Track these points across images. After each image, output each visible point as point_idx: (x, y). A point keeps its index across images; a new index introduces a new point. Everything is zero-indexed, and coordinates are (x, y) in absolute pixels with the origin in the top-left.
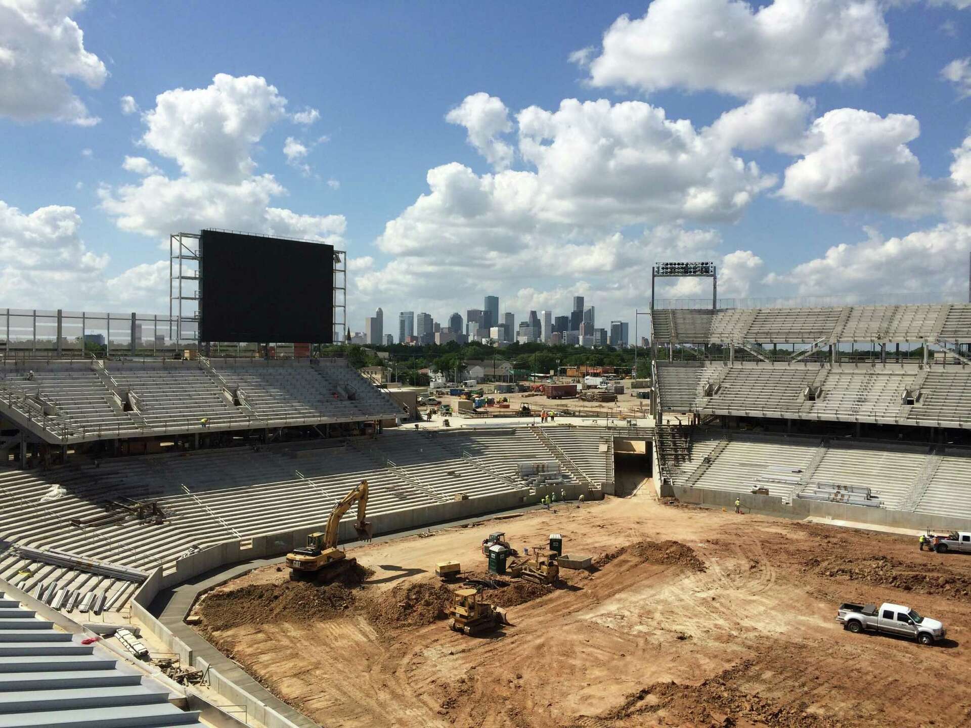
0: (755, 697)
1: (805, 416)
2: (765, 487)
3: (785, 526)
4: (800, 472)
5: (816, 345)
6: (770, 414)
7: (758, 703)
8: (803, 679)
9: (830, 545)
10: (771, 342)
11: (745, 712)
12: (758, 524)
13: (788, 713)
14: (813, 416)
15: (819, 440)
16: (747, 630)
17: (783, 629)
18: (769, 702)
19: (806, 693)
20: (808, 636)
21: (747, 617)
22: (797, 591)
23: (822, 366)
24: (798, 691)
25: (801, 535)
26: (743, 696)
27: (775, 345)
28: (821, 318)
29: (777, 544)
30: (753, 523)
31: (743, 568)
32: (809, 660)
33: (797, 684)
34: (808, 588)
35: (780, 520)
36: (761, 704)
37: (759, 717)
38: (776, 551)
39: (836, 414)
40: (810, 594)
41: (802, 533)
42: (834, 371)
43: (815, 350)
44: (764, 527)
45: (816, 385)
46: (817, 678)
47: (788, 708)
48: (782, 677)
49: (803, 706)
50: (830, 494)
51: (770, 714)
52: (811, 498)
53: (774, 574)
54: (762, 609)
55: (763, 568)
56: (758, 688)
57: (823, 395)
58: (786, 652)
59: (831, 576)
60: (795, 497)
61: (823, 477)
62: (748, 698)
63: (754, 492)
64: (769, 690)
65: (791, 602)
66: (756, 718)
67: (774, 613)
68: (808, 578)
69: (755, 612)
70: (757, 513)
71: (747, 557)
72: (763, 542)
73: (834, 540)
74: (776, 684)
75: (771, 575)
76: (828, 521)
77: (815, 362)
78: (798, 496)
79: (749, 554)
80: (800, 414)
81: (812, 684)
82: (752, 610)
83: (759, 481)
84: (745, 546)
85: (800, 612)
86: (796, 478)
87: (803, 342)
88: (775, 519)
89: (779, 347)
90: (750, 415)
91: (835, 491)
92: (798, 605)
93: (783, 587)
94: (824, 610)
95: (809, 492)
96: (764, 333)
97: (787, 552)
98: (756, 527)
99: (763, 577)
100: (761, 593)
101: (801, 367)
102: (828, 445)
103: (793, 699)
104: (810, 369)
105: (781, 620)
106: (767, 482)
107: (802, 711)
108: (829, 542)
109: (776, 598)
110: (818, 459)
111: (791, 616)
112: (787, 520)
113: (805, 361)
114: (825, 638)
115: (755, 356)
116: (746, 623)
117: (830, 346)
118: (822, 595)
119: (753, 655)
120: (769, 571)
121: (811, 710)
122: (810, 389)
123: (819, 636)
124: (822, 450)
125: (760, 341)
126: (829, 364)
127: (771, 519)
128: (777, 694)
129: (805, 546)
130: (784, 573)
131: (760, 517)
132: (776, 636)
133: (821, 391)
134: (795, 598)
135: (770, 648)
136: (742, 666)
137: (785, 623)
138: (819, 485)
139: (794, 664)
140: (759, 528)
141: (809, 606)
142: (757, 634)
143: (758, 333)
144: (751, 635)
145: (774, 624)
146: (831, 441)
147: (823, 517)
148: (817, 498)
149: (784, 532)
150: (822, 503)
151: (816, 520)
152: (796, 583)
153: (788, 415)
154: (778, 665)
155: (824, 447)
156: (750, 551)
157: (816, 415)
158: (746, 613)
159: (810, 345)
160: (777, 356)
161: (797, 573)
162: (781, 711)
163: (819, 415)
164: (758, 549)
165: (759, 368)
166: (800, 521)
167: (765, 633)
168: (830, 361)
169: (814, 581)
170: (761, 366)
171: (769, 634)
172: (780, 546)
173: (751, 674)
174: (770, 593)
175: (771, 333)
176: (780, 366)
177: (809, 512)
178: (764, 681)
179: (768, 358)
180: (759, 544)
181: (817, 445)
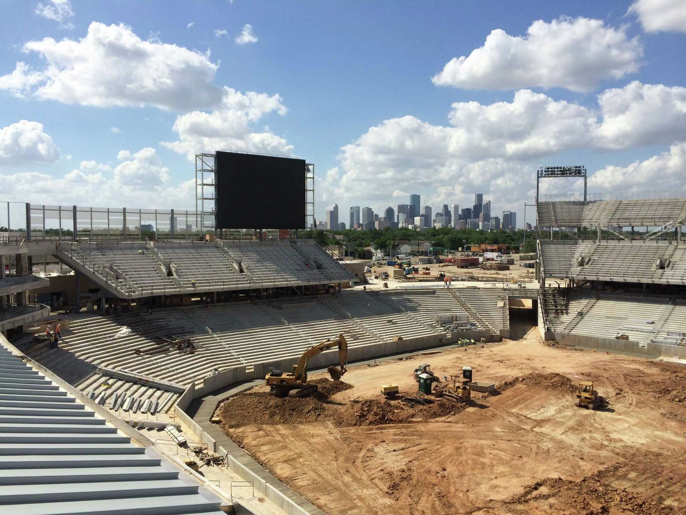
0: (624, 491)
1: (656, 281)
2: (626, 334)
3: (642, 363)
4: (653, 323)
5: (666, 227)
6: (629, 280)
7: (626, 496)
8: (660, 479)
9: (678, 378)
10: (630, 225)
11: (616, 502)
12: (620, 362)
13: (650, 504)
14: (663, 281)
15: (668, 299)
16: (616, 441)
17: (643, 441)
18: (635, 496)
19: (663, 490)
20: (663, 447)
21: (615, 431)
22: (654, 413)
23: (671, 243)
24: (657, 488)
25: (654, 370)
26: (615, 491)
27: (633, 227)
28: (669, 207)
29: (637, 377)
30: (616, 361)
31: (610, 395)
32: (665, 464)
33: (656, 482)
34: (662, 411)
35: (638, 359)
36: (629, 497)
37: (627, 507)
38: (635, 382)
39: (682, 279)
40: (663, 415)
41: (655, 369)
42: (680, 247)
43: (664, 231)
44: (625, 364)
45: (665, 257)
46: (671, 479)
47: (649, 501)
48: (644, 477)
49: (661, 500)
50: (677, 339)
51: (636, 505)
52: (661, 342)
53: (635, 400)
54: (626, 425)
55: (626, 395)
56: (625, 485)
57: (671, 265)
58: (646, 459)
59: (680, 401)
60: (649, 342)
61: (672, 327)
62: (618, 492)
63: (617, 338)
64: (634, 486)
65: (649, 420)
66: (625, 507)
67: (635, 428)
68: (662, 402)
69: (621, 428)
70: (620, 354)
71: (613, 386)
72: (626, 376)
73: (681, 375)
74: (639, 482)
75: (632, 400)
76: (675, 360)
77: (665, 240)
78: (652, 341)
79: (615, 384)
80: (653, 279)
81: (666, 483)
82: (618, 426)
83: (621, 329)
84: (612, 378)
85: (657, 429)
86: (650, 328)
87: (655, 225)
88: (635, 358)
89: (636, 229)
90: (614, 280)
91: (681, 337)
92: (655, 423)
93: (642, 409)
94: (674, 427)
95: (661, 338)
96: (624, 219)
97: (644, 383)
98: (620, 364)
99: (626, 401)
100: (626, 413)
101: (654, 244)
102: (675, 303)
103: (653, 494)
104: (660, 245)
105: (641, 434)
106: (628, 330)
107: (661, 504)
108: (677, 376)
109: (637, 417)
110: (668, 313)
111: (649, 431)
112: (643, 359)
113: (657, 240)
114: (676, 448)
115: (618, 236)
116: (614, 436)
117: (676, 228)
118: (673, 416)
119: (622, 460)
120: (632, 397)
121: (668, 502)
122: (661, 261)
123: (671, 447)
124: (670, 307)
125: (621, 224)
126: (675, 242)
127: (631, 358)
128: (641, 490)
129: (659, 379)
130: (642, 399)
131: (622, 356)
132: (638, 446)
133: (670, 262)
134: (652, 418)
135: (634, 455)
136: (612, 468)
137: (645, 436)
138: (668, 333)
139: (652, 467)
140: (622, 365)
141: (663, 424)
142: (623, 444)
143: (620, 218)
144: (619, 445)
145: (636, 437)
146: (677, 300)
147: (671, 357)
148: (667, 343)
149: (641, 368)
150: (671, 346)
151: (666, 359)
152: (653, 406)
153: (644, 281)
154: (641, 467)
155: (672, 304)
156: (616, 382)
157: (666, 280)
158: (614, 428)
159: (660, 228)
160: (633, 235)
161: (653, 399)
162: (644, 503)
163: (668, 280)
164: (621, 381)
165: (621, 244)
166: (654, 360)
167: (629, 443)
168: (676, 239)
169: (666, 406)
170: (622, 243)
171: (633, 444)
172: (638, 378)
173: (620, 474)
174: (632, 414)
175: (630, 219)
176: (637, 243)
177: (660, 353)
178: (630, 480)
179: (627, 237)
180: (622, 377)
181: (667, 303)
